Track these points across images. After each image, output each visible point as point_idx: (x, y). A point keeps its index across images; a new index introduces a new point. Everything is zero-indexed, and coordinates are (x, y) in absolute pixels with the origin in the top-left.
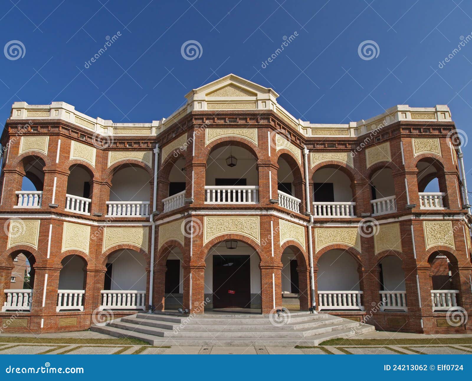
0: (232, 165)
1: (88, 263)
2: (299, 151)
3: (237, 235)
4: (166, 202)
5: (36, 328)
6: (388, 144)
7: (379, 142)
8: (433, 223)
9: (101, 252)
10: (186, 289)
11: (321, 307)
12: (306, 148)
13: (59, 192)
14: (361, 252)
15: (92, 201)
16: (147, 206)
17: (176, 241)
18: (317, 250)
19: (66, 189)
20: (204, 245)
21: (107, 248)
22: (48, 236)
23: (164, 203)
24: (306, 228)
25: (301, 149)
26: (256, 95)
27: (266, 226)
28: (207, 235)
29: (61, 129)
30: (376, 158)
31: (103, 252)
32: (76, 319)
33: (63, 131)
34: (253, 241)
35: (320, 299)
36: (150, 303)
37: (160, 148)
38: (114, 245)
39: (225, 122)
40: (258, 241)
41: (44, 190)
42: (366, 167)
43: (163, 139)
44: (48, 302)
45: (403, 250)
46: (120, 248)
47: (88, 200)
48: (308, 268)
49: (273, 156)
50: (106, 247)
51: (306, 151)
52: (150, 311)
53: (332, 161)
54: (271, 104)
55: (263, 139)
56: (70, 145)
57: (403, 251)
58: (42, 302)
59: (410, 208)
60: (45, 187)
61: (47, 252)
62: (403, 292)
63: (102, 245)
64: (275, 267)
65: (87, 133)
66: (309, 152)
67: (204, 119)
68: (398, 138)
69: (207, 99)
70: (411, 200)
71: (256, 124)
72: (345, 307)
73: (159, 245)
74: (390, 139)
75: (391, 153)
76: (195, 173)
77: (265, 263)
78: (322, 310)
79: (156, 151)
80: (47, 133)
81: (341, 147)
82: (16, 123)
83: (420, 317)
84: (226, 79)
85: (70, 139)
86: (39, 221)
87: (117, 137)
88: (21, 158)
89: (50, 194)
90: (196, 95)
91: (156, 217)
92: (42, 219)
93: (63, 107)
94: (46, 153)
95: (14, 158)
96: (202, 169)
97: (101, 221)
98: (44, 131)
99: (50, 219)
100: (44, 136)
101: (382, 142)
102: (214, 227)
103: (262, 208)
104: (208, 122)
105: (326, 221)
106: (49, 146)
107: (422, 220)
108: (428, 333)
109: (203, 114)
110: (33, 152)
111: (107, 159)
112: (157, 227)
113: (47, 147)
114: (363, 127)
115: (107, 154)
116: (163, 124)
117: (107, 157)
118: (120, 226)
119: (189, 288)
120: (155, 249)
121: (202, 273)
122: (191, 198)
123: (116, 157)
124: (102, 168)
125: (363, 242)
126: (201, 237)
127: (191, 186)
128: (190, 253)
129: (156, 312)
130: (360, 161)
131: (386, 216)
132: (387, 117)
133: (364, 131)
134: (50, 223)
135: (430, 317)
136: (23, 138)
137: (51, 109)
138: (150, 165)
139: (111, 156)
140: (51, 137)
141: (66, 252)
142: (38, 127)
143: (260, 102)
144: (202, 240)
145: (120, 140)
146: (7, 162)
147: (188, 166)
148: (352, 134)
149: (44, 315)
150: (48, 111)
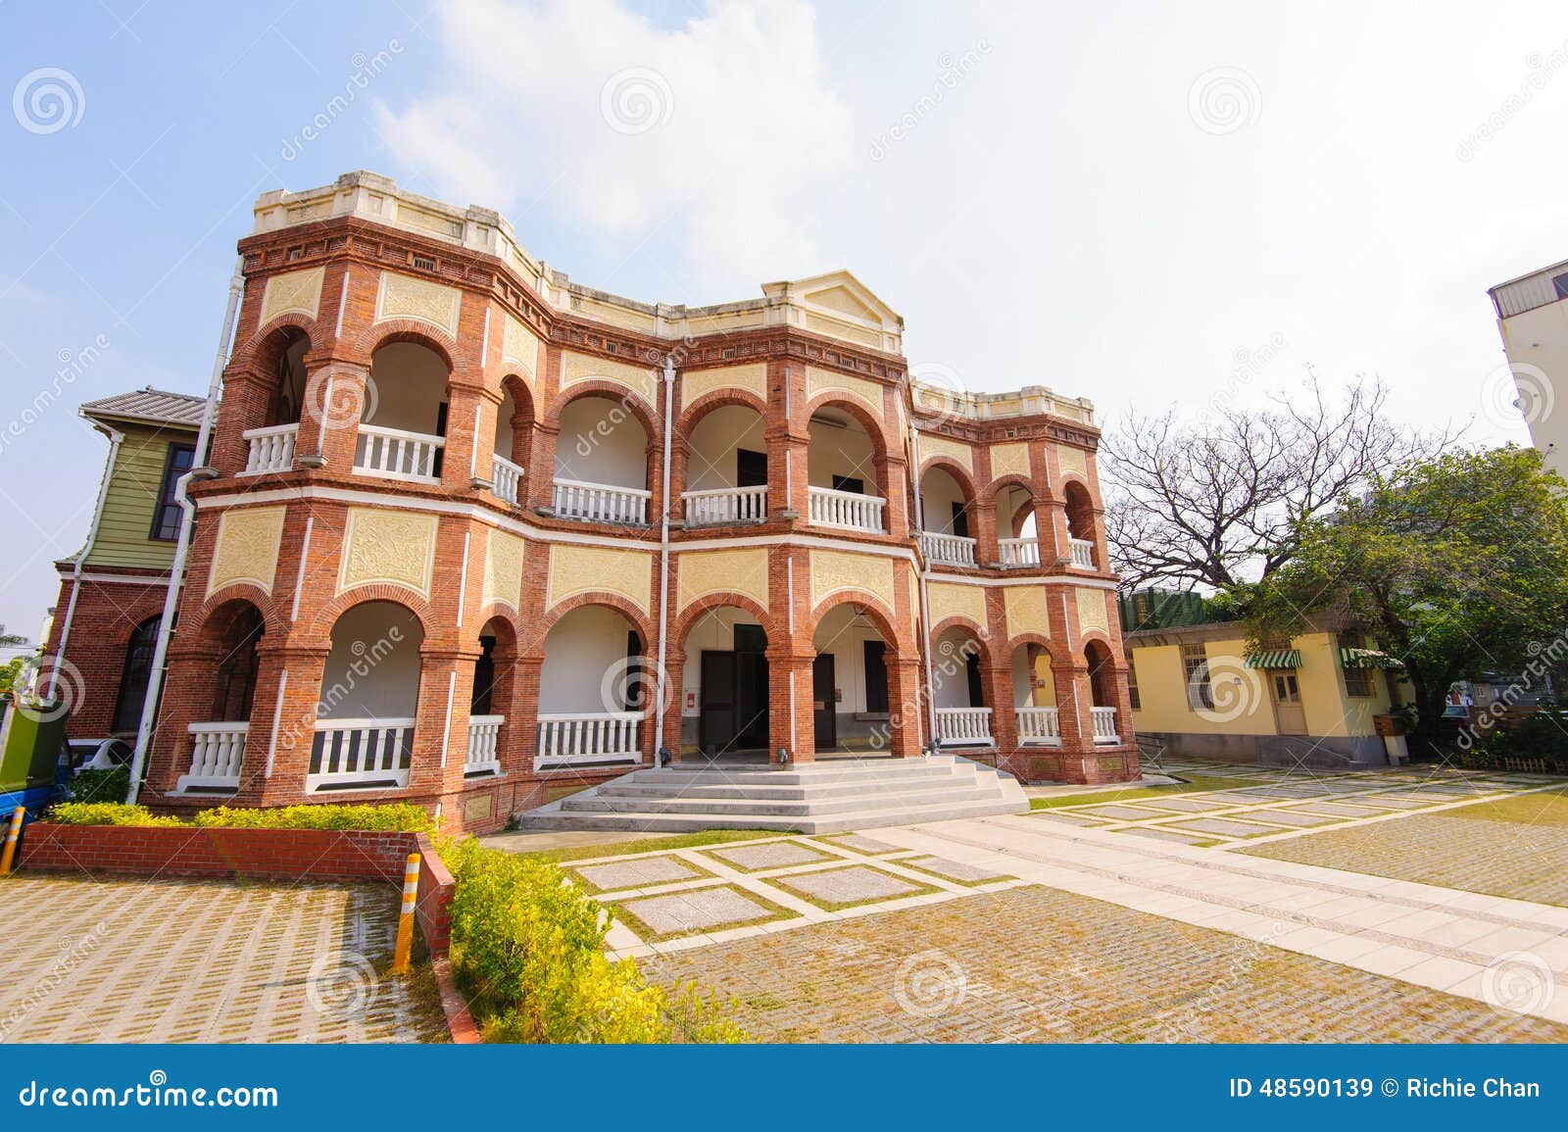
1: (518, 640)
6: (1024, 446)
7: (1011, 440)
8: (1086, 592)
9: (542, 609)
12: (913, 426)
13: (484, 445)
15: (526, 471)
16: (643, 500)
18: (932, 626)
19: (493, 440)
20: (812, 610)
21: (557, 602)
22: (461, 564)
23: (686, 501)
26: (879, 321)
28: (816, 591)
29: (494, 280)
30: (1007, 465)
31: (547, 611)
32: (489, 797)
33: (497, 288)
35: (937, 724)
36: (659, 743)
37: (680, 371)
38: (573, 594)
39: (837, 361)
41: (448, 435)
42: (991, 478)
43: (691, 354)
44: (453, 752)
45: (1054, 635)
47: (519, 470)
50: (556, 596)
51: (915, 433)
52: (658, 764)
53: (946, 458)
54: (903, 346)
55: (890, 408)
56: (503, 324)
57: (1052, 637)
58: (439, 753)
59: (1060, 564)
60: (452, 429)
61: (457, 610)
62: (1052, 710)
63: (545, 591)
65: (533, 300)
66: (917, 434)
67: (806, 347)
68: (1040, 441)
69: (807, 305)
70: (1060, 551)
71: (882, 377)
72: (970, 740)
73: (679, 601)
74: (1028, 439)
75: (1031, 463)
76: (792, 457)
78: (941, 747)
79: (669, 374)
80: (457, 283)
81: (958, 434)
82: (374, 234)
83: (1081, 755)
84: (833, 276)
85: (505, 309)
86: (436, 520)
87: (588, 321)
88: (382, 334)
89: (465, 448)
90: (789, 294)
91: (676, 534)
92: (444, 516)
93: (501, 227)
94: (454, 335)
95: (362, 328)
96: (803, 451)
97: (548, 528)
98: (451, 274)
99: (468, 518)
100: (448, 288)
101: (1017, 441)
102: (827, 574)
103: (897, 545)
104: (811, 354)
105: (944, 572)
106: (462, 317)
107: (1074, 586)
108: (1093, 783)
109: (805, 338)
110: (417, 324)
111: (558, 371)
112: (674, 556)
113: (457, 321)
114: (986, 405)
115: (559, 356)
116: (685, 318)
117: (559, 364)
118: (590, 546)
119: (789, 705)
120: (669, 609)
121: (810, 673)
122: (786, 508)
123: (579, 371)
124: (546, 390)
125: (989, 616)
126: (807, 594)
127: (785, 483)
128: (787, 629)
129: (674, 764)
130: (983, 465)
131: (1027, 572)
132: (1025, 401)
133: (987, 413)
134: (465, 530)
135: (1093, 754)
136: (385, 277)
137: (467, 220)
138: (653, 403)
139: (567, 364)
140: (467, 296)
141: (487, 609)
142: (434, 259)
143: (885, 336)
144: (808, 601)
145: (594, 331)
146: (338, 334)
147: (774, 438)
148: (971, 414)
149: (445, 792)
150: (460, 224)
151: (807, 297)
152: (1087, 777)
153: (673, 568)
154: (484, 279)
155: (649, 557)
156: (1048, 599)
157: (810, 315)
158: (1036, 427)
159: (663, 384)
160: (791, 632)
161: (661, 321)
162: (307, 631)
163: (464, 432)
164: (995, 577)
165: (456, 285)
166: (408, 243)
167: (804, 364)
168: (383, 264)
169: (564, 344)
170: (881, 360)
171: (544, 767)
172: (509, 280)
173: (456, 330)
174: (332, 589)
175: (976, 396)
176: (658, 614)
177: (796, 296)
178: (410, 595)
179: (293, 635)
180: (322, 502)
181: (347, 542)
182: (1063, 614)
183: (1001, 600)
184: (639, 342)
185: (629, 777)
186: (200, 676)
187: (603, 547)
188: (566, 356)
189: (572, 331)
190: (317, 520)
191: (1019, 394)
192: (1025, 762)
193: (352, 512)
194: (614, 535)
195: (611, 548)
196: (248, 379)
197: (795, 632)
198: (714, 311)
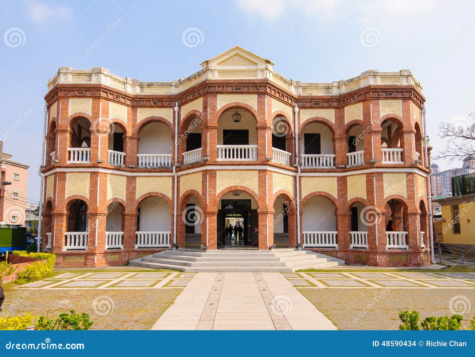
0: (237, 121)
1: (126, 209)
2: (291, 109)
3: (241, 187)
4: (185, 155)
5: (91, 264)
6: (361, 104)
7: (355, 102)
8: (392, 175)
10: (203, 230)
11: (304, 245)
12: (297, 106)
13: (103, 148)
14: (337, 199)
15: (126, 154)
16: (170, 158)
17: (195, 191)
18: (303, 196)
19: (107, 145)
20: (217, 195)
21: (140, 196)
22: (97, 187)
23: (183, 156)
24: (295, 178)
25: (292, 107)
26: (257, 64)
27: (262, 179)
28: (219, 187)
29: (102, 93)
30: (352, 116)
31: (136, 199)
32: (118, 256)
33: (103, 95)
34: (253, 192)
35: (305, 238)
36: (175, 242)
37: (180, 106)
38: (145, 193)
39: (233, 89)
40: (257, 191)
41: (91, 147)
42: (344, 124)
43: (182, 99)
44: (100, 242)
45: (367, 197)
46: (150, 195)
47: (123, 154)
48: (295, 212)
49: (269, 119)
50: (139, 194)
51: (297, 109)
52: (175, 249)
53: (317, 118)
54: (268, 73)
55: (261, 104)
56: (108, 106)
57: (367, 199)
58: (95, 242)
59: (373, 163)
60: (92, 144)
61: (97, 201)
62: (366, 233)
63: (135, 193)
64: (268, 213)
65: (121, 94)
66: (299, 109)
67: (216, 87)
68: (369, 100)
69: (218, 68)
70: (375, 155)
71: (256, 91)
72: (324, 245)
73: (181, 193)
74: (363, 100)
75: (363, 113)
76: (210, 135)
77: (261, 209)
78: (305, 247)
79: (176, 109)
80: (90, 96)
81: (325, 104)
82: (65, 87)
83: (376, 253)
84: (233, 50)
85: (108, 100)
86: (89, 174)
87: (144, 95)
88: (71, 119)
89: (96, 150)
90: (209, 65)
91: (178, 169)
92: (91, 173)
93: (102, 72)
94: (91, 114)
95: (65, 118)
96: (215, 131)
97: (134, 172)
98: (88, 94)
99: (98, 173)
100: (87, 99)
101: (357, 102)
102: (224, 180)
103: (259, 165)
104: (219, 90)
105: (310, 172)
106: (93, 107)
107: (383, 173)
108: (382, 266)
109: (215, 83)
110: (80, 113)
111: (136, 116)
112: (178, 177)
113: (91, 109)
114: (343, 86)
115: (136, 111)
116: (181, 84)
117: (136, 114)
118: (149, 176)
119: (206, 229)
120: (177, 196)
121: (216, 218)
122: (207, 156)
123: (143, 114)
124: (133, 124)
125: (339, 190)
126: (215, 188)
127: (207, 145)
128: (206, 202)
129: (179, 249)
130: (340, 118)
131: (356, 168)
132: (362, 80)
133: (344, 90)
134: (98, 176)
135: (384, 253)
136: (71, 100)
137: (92, 74)
138: (171, 121)
139: (140, 113)
140: (94, 100)
141: (110, 200)
142: (82, 90)
143: (259, 71)
144: (215, 191)
145: (147, 98)
146: (59, 122)
147: (204, 128)
148: (335, 92)
149: (97, 253)
150: (90, 75)
151: (218, 64)
152: (379, 263)
153: (178, 182)
154: (98, 92)
155: (171, 178)
156: (367, 180)
157: (220, 72)
158: (366, 93)
159: (174, 112)
160: (208, 203)
161: (173, 87)
162: (59, 209)
163: (95, 145)
164: (342, 172)
165: (90, 97)
166: (74, 88)
167: (216, 94)
168: (69, 96)
169: (137, 106)
170: (255, 83)
171: (139, 248)
172: (107, 90)
173: (91, 113)
174: (64, 197)
175: (339, 83)
176: (174, 198)
177: (213, 66)
178: (84, 197)
179: (56, 210)
180: (60, 173)
181: (67, 183)
182: (373, 187)
183: (346, 182)
184: (164, 98)
185: (163, 252)
186: (48, 221)
187: (154, 176)
188: (139, 110)
189: (139, 101)
190: (59, 178)
191: (359, 77)
192: (352, 257)
193: (67, 174)
194: (157, 172)
195: (157, 176)
196: (50, 139)
197: (209, 203)
198: (189, 79)
